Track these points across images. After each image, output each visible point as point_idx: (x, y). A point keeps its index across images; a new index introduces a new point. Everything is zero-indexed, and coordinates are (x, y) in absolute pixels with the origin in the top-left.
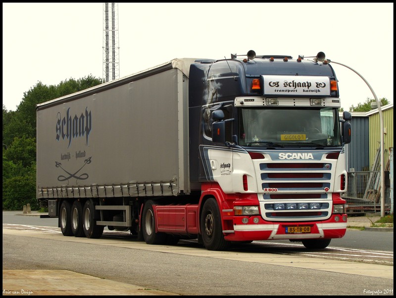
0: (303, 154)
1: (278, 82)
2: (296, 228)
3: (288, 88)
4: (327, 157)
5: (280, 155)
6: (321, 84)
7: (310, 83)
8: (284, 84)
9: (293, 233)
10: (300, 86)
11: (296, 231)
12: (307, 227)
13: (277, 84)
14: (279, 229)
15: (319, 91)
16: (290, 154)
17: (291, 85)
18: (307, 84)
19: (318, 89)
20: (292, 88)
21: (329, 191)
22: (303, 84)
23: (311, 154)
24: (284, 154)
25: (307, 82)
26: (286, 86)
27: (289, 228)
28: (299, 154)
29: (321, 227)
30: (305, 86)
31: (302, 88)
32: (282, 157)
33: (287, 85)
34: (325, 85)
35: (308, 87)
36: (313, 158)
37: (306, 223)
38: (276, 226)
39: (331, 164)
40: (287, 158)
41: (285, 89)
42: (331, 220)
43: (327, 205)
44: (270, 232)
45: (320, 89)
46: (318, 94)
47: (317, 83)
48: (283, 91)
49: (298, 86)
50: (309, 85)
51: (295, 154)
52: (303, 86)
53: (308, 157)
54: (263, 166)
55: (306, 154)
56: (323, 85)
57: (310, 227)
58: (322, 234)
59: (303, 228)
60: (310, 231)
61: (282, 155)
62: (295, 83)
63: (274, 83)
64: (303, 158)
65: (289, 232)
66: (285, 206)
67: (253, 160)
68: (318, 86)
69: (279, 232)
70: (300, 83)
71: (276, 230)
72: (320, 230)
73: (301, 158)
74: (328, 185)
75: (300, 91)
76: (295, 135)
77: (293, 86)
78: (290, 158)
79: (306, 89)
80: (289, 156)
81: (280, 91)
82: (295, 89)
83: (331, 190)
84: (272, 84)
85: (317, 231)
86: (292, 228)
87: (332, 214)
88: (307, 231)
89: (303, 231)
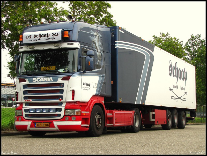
0: (47, 78)
1: (31, 36)
2: (40, 124)
3: (36, 38)
4: (62, 80)
5: (33, 79)
6: (55, 34)
7: (49, 34)
8: (34, 36)
9: (39, 127)
10: (43, 37)
11: (41, 126)
12: (47, 124)
13: (30, 37)
14: (31, 124)
15: (54, 38)
16: (39, 79)
17: (38, 36)
18: (47, 35)
19: (53, 37)
20: (38, 38)
21: (62, 101)
22: (45, 35)
23: (51, 78)
24: (36, 79)
25: (47, 34)
26: (34, 37)
27: (37, 124)
28: (45, 78)
29: (56, 123)
30: (46, 36)
31: (44, 38)
32: (35, 81)
33: (36, 36)
34: (58, 34)
35: (48, 36)
36: (52, 80)
37: (47, 121)
38: (30, 123)
39: (64, 84)
40: (38, 81)
41: (34, 39)
42: (63, 119)
43: (60, 110)
44: (26, 126)
45: (55, 37)
46: (54, 40)
47: (53, 34)
48: (33, 40)
49: (42, 37)
50: (48, 35)
51: (42, 78)
52: (45, 36)
53: (50, 80)
54: (25, 86)
55: (48, 78)
56: (57, 34)
57: (49, 124)
58: (57, 128)
59: (45, 124)
60: (49, 126)
61: (35, 79)
62: (40, 35)
63: (28, 36)
64: (46, 80)
65: (37, 126)
66: (35, 110)
67: (20, 83)
68: (54, 35)
69: (31, 126)
70: (43, 35)
71: (30, 125)
72: (55, 125)
73: (45, 81)
74: (62, 97)
75: (43, 40)
76: (49, 67)
77: (39, 37)
78: (39, 81)
79: (46, 38)
80: (38, 80)
81: (32, 41)
82: (40, 39)
83: (64, 100)
84: (27, 37)
85: (53, 126)
86: (39, 124)
87: (64, 115)
88: (47, 126)
89: (45, 126)
